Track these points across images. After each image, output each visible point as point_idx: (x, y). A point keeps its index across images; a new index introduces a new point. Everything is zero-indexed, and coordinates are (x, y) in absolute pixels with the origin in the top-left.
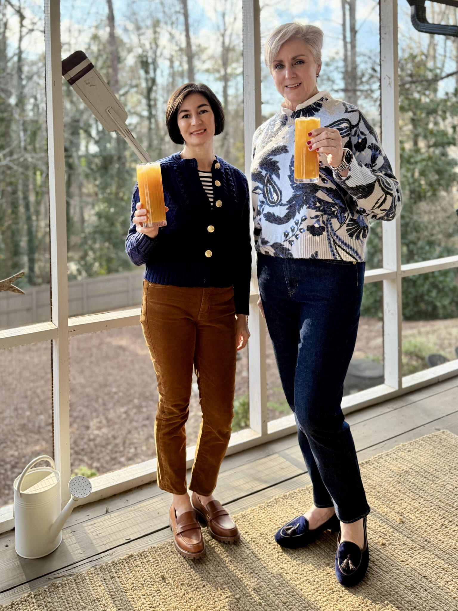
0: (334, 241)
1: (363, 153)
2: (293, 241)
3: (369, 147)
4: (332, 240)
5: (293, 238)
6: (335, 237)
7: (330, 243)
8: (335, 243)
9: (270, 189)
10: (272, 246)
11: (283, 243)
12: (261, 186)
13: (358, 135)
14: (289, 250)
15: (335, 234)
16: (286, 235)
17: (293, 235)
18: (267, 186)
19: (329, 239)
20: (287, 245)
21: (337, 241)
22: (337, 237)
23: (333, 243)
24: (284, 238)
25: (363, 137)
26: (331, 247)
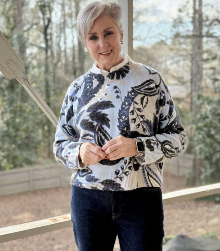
0: (148, 173)
1: (164, 107)
2: (123, 177)
3: (168, 103)
4: (146, 172)
5: (123, 175)
6: (148, 170)
7: (144, 175)
8: (148, 174)
9: (100, 137)
10: (101, 183)
11: (114, 180)
12: (92, 134)
13: (160, 94)
14: (120, 185)
15: (148, 168)
16: (117, 173)
17: (123, 172)
18: (97, 134)
19: (144, 172)
20: (118, 181)
21: (150, 173)
22: (150, 169)
23: (146, 174)
24: (116, 176)
25: (163, 95)
26: (145, 177)
